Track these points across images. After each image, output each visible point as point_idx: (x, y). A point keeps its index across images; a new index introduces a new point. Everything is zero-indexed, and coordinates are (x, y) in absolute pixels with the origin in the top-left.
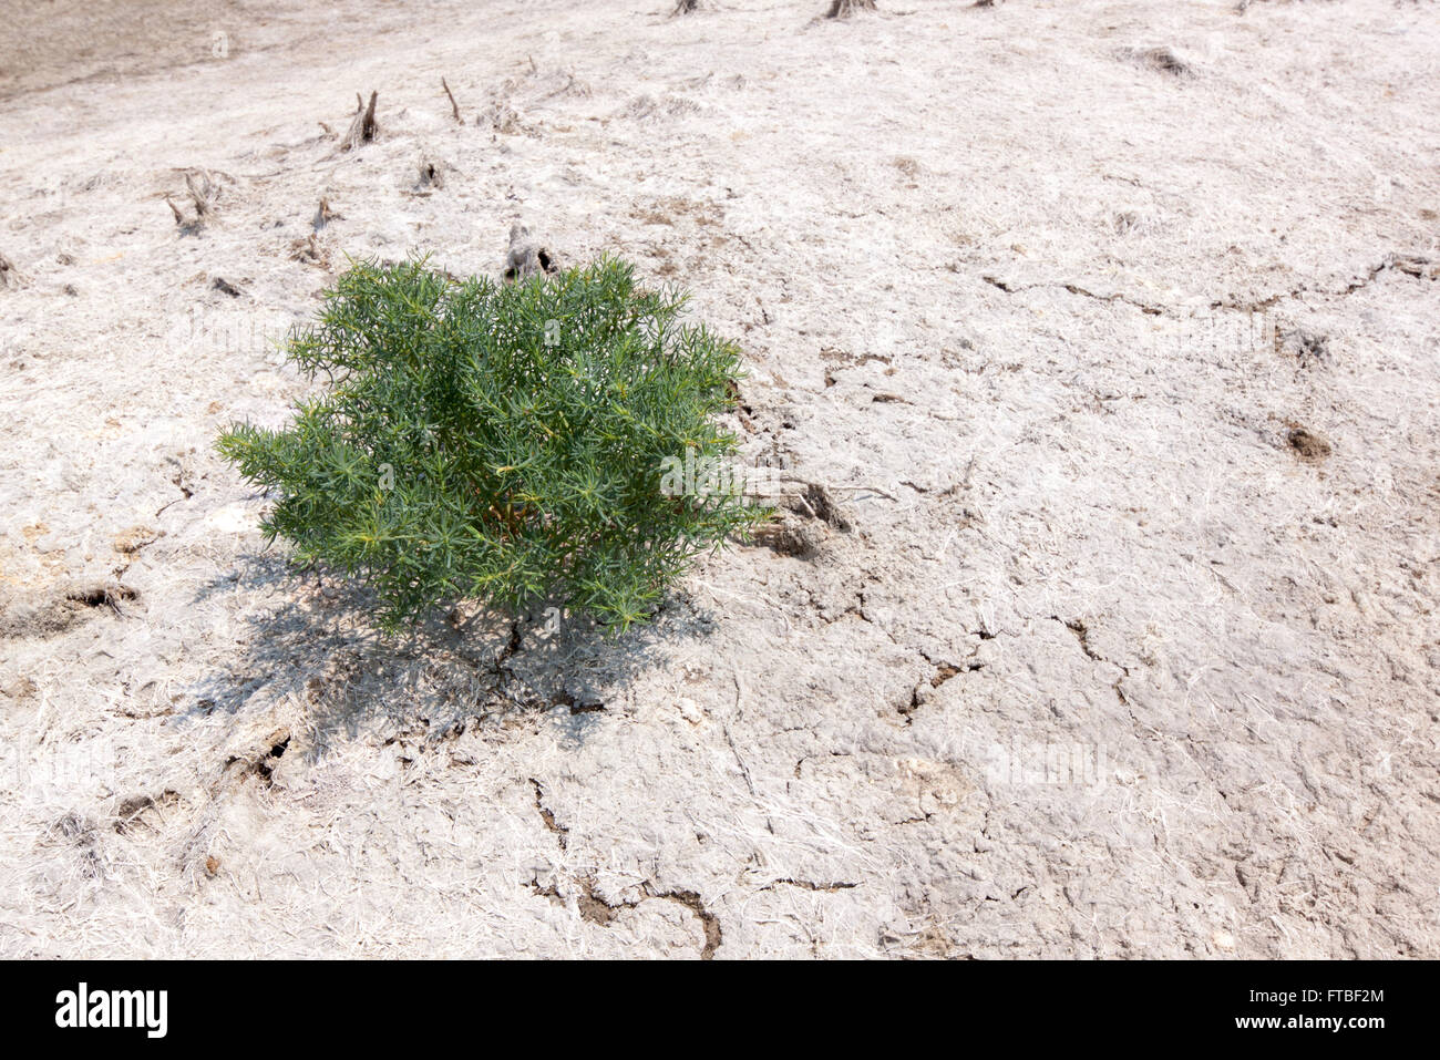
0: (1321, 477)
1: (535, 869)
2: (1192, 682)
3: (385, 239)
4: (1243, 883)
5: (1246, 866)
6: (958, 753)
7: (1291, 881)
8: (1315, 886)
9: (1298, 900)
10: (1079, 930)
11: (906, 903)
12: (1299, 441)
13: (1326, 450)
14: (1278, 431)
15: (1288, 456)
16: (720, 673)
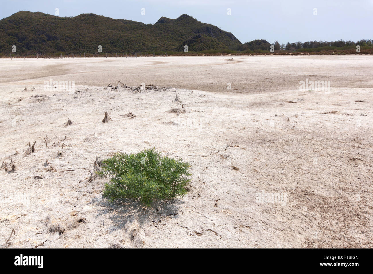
0: (240, 172)
1: (187, 233)
2: (245, 195)
3: (64, 165)
4: (267, 213)
5: (267, 211)
6: (227, 208)
7: (272, 211)
8: (275, 211)
9: (274, 212)
10: (256, 220)
11: (234, 224)
12: (234, 168)
13: (238, 169)
14: (232, 168)
15: (234, 170)
16: (190, 206)
